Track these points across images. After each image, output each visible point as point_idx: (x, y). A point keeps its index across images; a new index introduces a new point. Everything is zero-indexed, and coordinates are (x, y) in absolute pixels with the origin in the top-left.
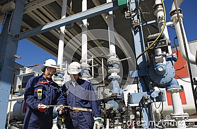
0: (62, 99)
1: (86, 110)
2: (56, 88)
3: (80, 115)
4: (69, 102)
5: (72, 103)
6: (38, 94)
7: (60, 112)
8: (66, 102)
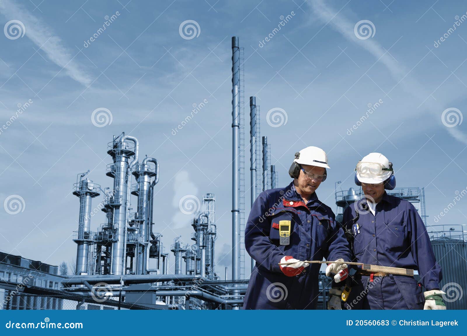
0: (342, 244)
1: (402, 271)
2: (326, 217)
3: (388, 285)
4: (361, 253)
5: (368, 254)
6: (281, 233)
7: (337, 277)
8: (352, 251)
